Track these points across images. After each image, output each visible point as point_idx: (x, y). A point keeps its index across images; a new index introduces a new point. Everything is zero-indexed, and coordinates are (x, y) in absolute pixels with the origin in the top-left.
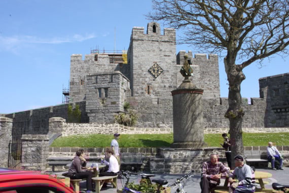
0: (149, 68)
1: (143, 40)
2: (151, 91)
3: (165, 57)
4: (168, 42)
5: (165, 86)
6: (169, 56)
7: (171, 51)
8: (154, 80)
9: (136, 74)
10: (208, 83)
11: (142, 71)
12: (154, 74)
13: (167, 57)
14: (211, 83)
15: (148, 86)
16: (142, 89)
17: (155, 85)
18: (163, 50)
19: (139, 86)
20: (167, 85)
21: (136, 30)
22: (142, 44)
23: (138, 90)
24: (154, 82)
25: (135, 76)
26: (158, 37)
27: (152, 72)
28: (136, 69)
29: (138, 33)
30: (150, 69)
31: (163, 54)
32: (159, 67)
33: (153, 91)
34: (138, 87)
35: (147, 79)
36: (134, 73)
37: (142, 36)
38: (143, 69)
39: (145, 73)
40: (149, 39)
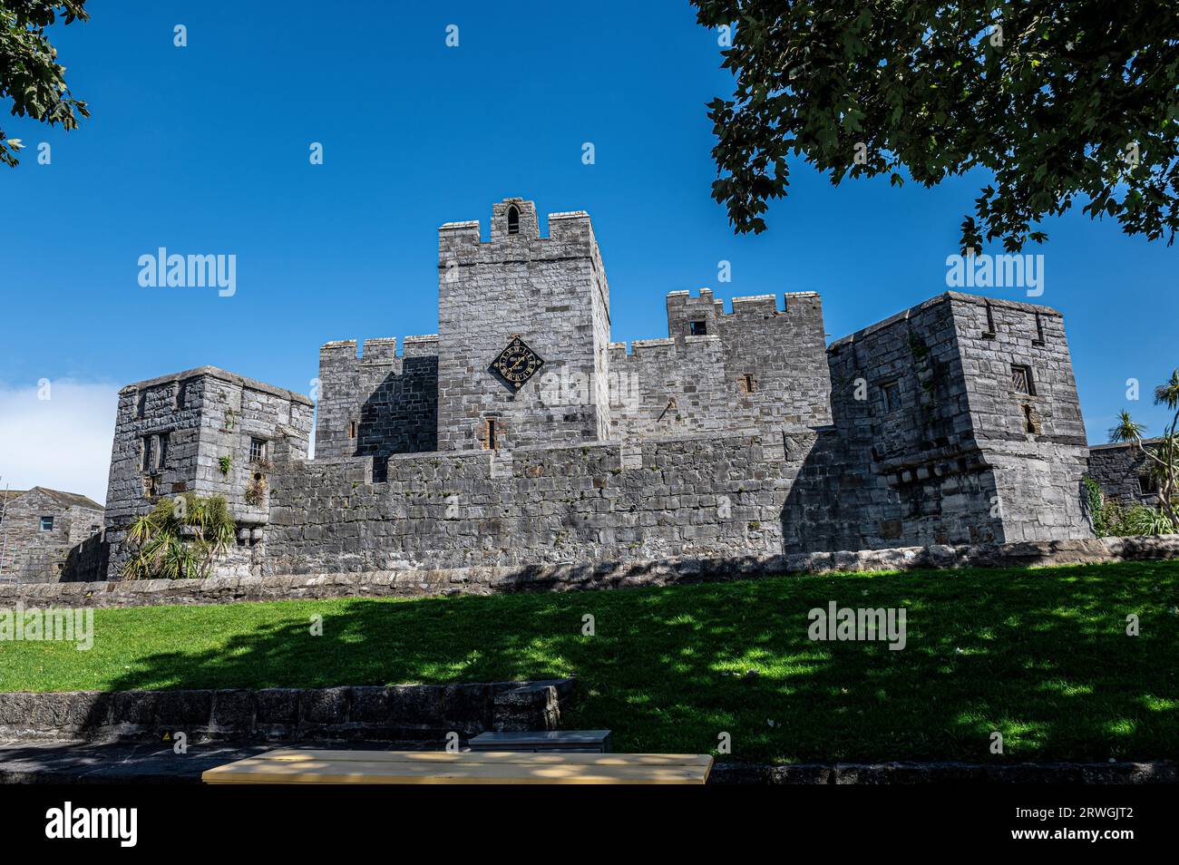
0: (493, 357)
1: (473, 265)
2: (501, 437)
3: (551, 315)
4: (561, 259)
5: (550, 418)
6: (566, 308)
7: (572, 292)
8: (511, 399)
9: (446, 384)
10: (786, 396)
11: (471, 370)
12: (509, 377)
13: (558, 314)
14: (797, 395)
15: (492, 423)
16: (469, 435)
17: (516, 414)
18: (545, 289)
19: (458, 422)
20: (559, 413)
21: (452, 233)
22: (470, 279)
23: (453, 437)
24: (510, 405)
25: (443, 391)
26: (527, 245)
27: (504, 371)
28: (446, 368)
29: (458, 240)
30: (497, 360)
31: (543, 303)
32: (529, 351)
33: (509, 439)
34: (455, 428)
35: (487, 399)
36: (440, 379)
37: (470, 253)
38: (472, 362)
39: (477, 376)
40: (495, 258)
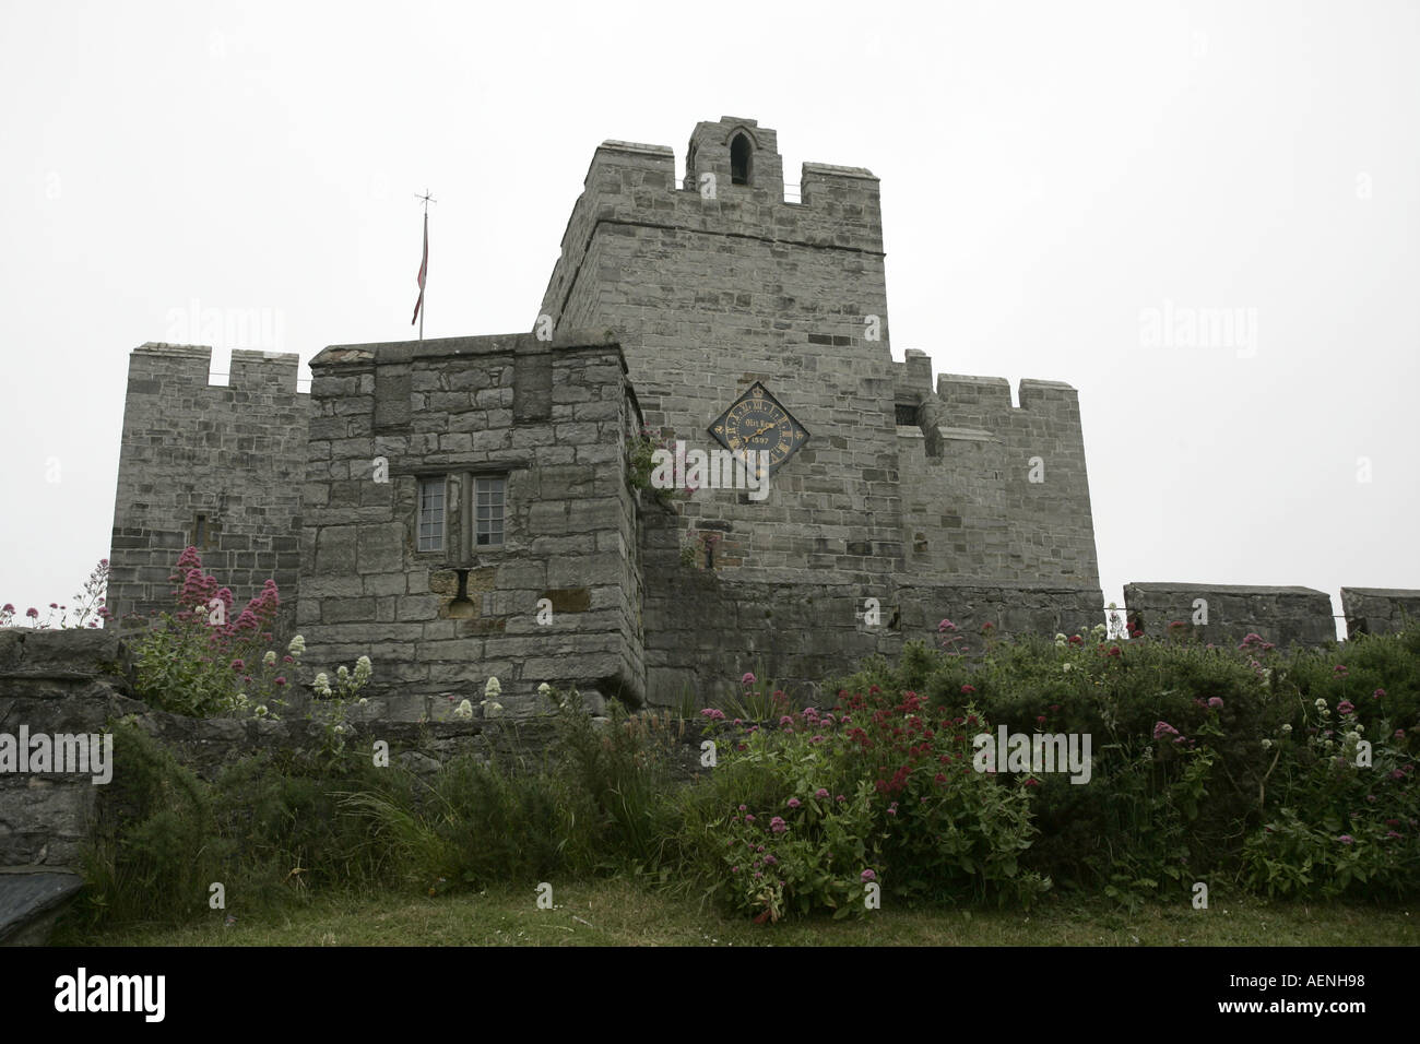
1: (669, 228)
3: (816, 347)
4: (833, 247)
5: (822, 545)
6: (842, 341)
7: (854, 312)
8: (746, 501)
11: (668, 431)
13: (829, 349)
15: (711, 542)
17: (757, 532)
18: (804, 299)
20: (838, 537)
21: (624, 159)
22: (666, 255)
24: (746, 511)
26: (769, 212)
27: (734, 444)
29: (637, 177)
30: (720, 420)
31: (803, 324)
32: (781, 411)
35: (700, 492)
38: (671, 418)
40: (711, 224)
